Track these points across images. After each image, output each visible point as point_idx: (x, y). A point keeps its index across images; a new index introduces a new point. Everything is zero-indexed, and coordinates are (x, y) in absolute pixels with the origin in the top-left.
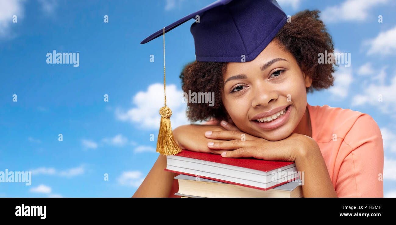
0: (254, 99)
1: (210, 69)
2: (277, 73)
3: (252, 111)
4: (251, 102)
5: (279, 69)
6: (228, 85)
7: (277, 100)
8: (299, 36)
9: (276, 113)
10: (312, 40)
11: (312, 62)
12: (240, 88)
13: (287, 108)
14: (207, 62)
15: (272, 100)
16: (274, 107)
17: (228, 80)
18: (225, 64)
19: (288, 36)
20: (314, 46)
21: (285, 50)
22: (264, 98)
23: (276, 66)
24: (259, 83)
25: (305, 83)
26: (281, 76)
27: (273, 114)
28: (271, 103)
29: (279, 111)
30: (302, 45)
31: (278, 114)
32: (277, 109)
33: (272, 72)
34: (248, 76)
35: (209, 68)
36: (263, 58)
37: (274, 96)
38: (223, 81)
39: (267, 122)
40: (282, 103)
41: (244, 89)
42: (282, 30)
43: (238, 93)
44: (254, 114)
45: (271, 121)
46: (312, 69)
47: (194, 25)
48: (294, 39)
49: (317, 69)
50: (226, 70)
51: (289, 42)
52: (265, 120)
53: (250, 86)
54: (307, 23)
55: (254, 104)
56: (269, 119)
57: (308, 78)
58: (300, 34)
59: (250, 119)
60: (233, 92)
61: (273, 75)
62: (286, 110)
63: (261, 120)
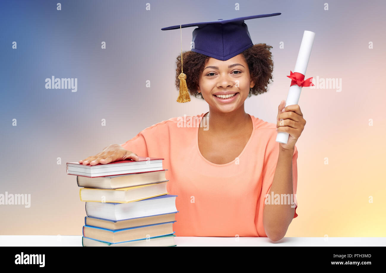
0: (220, 82)
1: (199, 58)
2: (236, 72)
3: (215, 89)
4: (217, 83)
5: (239, 70)
6: (207, 70)
7: (232, 87)
8: (255, 57)
9: (229, 94)
10: (262, 61)
11: (258, 74)
12: (212, 74)
13: (236, 94)
14: (198, 53)
15: (229, 86)
16: (228, 90)
17: (207, 68)
18: (208, 57)
19: (249, 54)
20: (262, 65)
21: (244, 61)
22: (225, 84)
23: (236, 68)
24: (224, 74)
25: (250, 84)
26: (239, 75)
27: (227, 94)
28: (228, 87)
29: (231, 94)
30: (255, 62)
31: (230, 96)
32: (230, 92)
33: (234, 71)
34: (220, 68)
35: (198, 57)
36: (231, 62)
37: (231, 84)
38: (204, 66)
39: (222, 98)
40: (234, 90)
41: (215, 75)
42: (247, 50)
43: (210, 77)
44: (216, 91)
45: (224, 99)
46: (256, 78)
47: (196, 29)
48: (252, 57)
49: (260, 79)
50: (208, 61)
51: (248, 57)
52: (221, 96)
53: (219, 75)
54: (262, 51)
55: (218, 85)
56: (224, 97)
57: (252, 82)
58: (256, 55)
59: (213, 94)
60: (208, 75)
61: (233, 73)
62: (235, 95)
63: (219, 96)
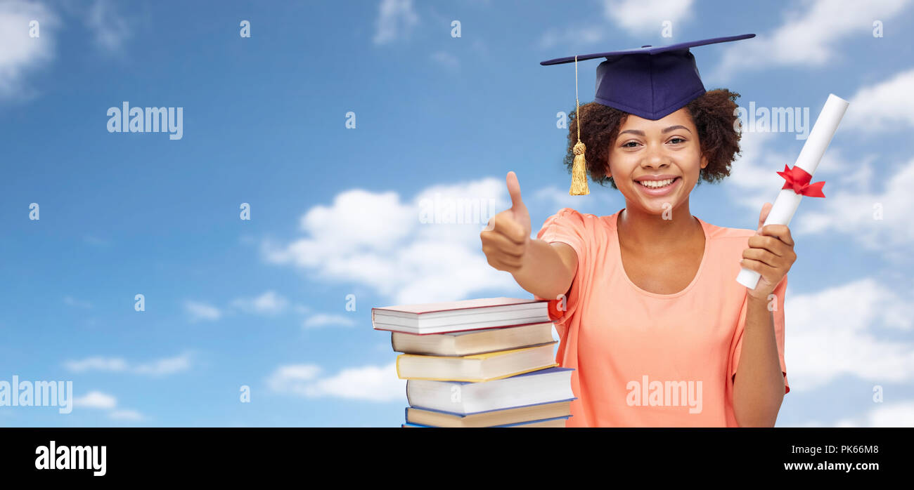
0: (647, 158)
1: (609, 115)
2: (675, 141)
3: (639, 170)
4: (641, 161)
5: (681, 138)
6: (623, 138)
7: (668, 167)
8: (709, 112)
9: (663, 180)
10: (721, 120)
11: (714, 143)
12: (633, 144)
13: (675, 179)
14: (606, 107)
15: (663, 165)
16: (661, 173)
17: (624, 132)
18: (626, 114)
19: (699, 109)
20: (721, 127)
21: (690, 120)
22: (656, 161)
23: (676, 133)
24: (654, 144)
25: (701, 162)
26: (680, 145)
27: (660, 180)
28: (661, 168)
29: (666, 179)
30: (710, 122)
31: (665, 183)
32: (666, 176)
33: (672, 138)
34: (646, 134)
35: (608, 113)
36: (666, 122)
37: (666, 162)
38: (619, 131)
39: (651, 188)
40: (673, 171)
41: (637, 147)
42: (694, 101)
43: (630, 149)
44: (640, 173)
45: (655, 188)
46: (712, 150)
47: (603, 64)
48: (703, 113)
49: (718, 152)
50: (625, 120)
51: (698, 114)
52: (650, 184)
53: (645, 145)
54: (722, 102)
55: (645, 163)
56: (654, 184)
57: (704, 159)
58: (711, 110)
59: (634, 178)
60: (626, 146)
61: (671, 142)
62: (674, 182)
63: (646, 183)
